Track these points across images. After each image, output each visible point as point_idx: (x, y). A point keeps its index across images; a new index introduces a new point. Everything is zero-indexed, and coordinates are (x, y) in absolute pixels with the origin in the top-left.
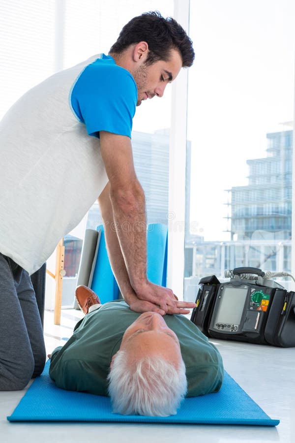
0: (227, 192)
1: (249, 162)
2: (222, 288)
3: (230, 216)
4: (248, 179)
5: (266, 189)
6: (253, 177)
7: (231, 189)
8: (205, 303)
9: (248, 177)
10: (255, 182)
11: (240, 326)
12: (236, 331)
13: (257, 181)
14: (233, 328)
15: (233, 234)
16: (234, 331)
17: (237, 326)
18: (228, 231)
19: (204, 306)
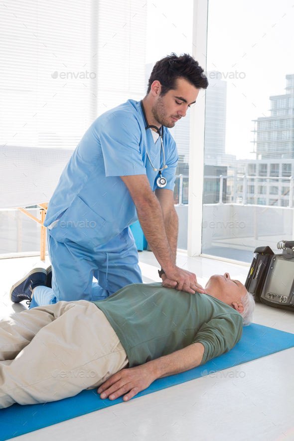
0: (254, 122)
1: (272, 98)
2: (274, 260)
3: (256, 140)
4: (270, 112)
5: (284, 120)
6: (275, 110)
7: (256, 119)
8: (258, 271)
9: (270, 110)
10: (276, 114)
11: (289, 298)
12: (285, 302)
13: (278, 113)
14: (283, 299)
15: (258, 154)
16: (283, 302)
17: (287, 298)
18: (254, 152)
19: (257, 274)
